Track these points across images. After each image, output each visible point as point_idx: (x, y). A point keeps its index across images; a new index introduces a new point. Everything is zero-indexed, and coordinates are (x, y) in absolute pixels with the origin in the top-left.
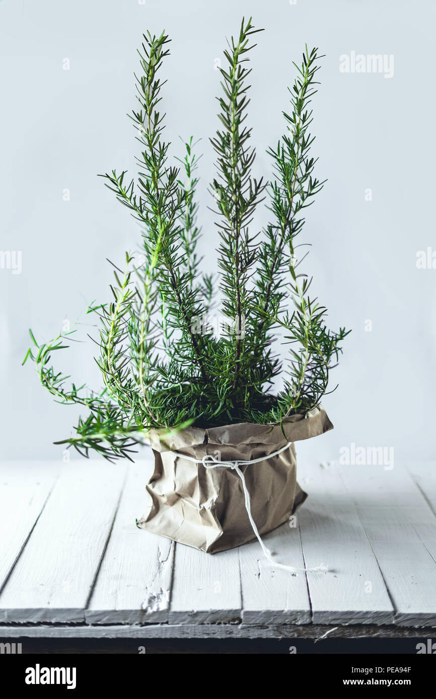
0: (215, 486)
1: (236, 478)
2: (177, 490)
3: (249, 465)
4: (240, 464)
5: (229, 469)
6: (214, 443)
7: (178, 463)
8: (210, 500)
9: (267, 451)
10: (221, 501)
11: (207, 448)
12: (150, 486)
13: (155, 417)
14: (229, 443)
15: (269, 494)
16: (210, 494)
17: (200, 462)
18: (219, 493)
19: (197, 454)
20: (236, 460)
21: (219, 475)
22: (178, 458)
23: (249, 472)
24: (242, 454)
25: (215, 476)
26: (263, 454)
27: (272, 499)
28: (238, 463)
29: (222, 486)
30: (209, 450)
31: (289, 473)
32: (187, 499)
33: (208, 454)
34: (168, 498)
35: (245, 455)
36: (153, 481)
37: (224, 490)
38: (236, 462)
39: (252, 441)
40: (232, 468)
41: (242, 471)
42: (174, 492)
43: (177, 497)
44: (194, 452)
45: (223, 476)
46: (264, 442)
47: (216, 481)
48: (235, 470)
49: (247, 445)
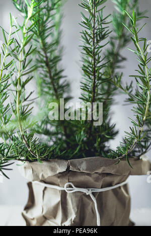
0: (73, 208)
1: (90, 202)
2: (44, 213)
3: (100, 192)
4: (93, 191)
5: (85, 194)
6: (75, 170)
7: (46, 192)
8: (69, 219)
9: (113, 182)
10: (77, 220)
11: (69, 176)
12: (24, 212)
13: (29, 146)
14: (86, 170)
15: (113, 217)
16: (69, 215)
17: (62, 189)
18: (76, 213)
19: (60, 182)
20: (90, 188)
21: (77, 199)
22: (46, 188)
23: (100, 197)
24: (95, 182)
25: (73, 200)
26: (110, 185)
27: (115, 221)
28: (92, 190)
29: (79, 207)
30: (70, 178)
31: (127, 201)
32: (51, 220)
33: (69, 182)
34: (37, 220)
35: (97, 183)
36: (27, 208)
37: (80, 212)
38: (90, 189)
39: (103, 171)
40: (87, 194)
41: (95, 196)
42: (42, 215)
43: (43, 219)
44: (59, 180)
45: (79, 200)
46: (112, 172)
47: (75, 204)
48: (89, 195)
49: (100, 174)
